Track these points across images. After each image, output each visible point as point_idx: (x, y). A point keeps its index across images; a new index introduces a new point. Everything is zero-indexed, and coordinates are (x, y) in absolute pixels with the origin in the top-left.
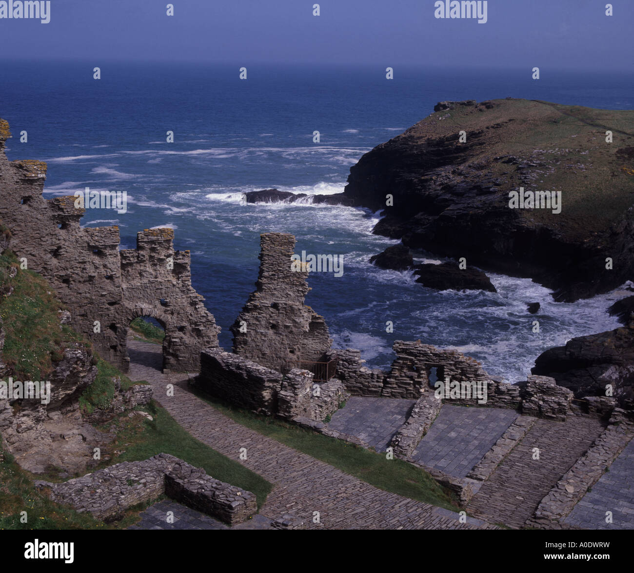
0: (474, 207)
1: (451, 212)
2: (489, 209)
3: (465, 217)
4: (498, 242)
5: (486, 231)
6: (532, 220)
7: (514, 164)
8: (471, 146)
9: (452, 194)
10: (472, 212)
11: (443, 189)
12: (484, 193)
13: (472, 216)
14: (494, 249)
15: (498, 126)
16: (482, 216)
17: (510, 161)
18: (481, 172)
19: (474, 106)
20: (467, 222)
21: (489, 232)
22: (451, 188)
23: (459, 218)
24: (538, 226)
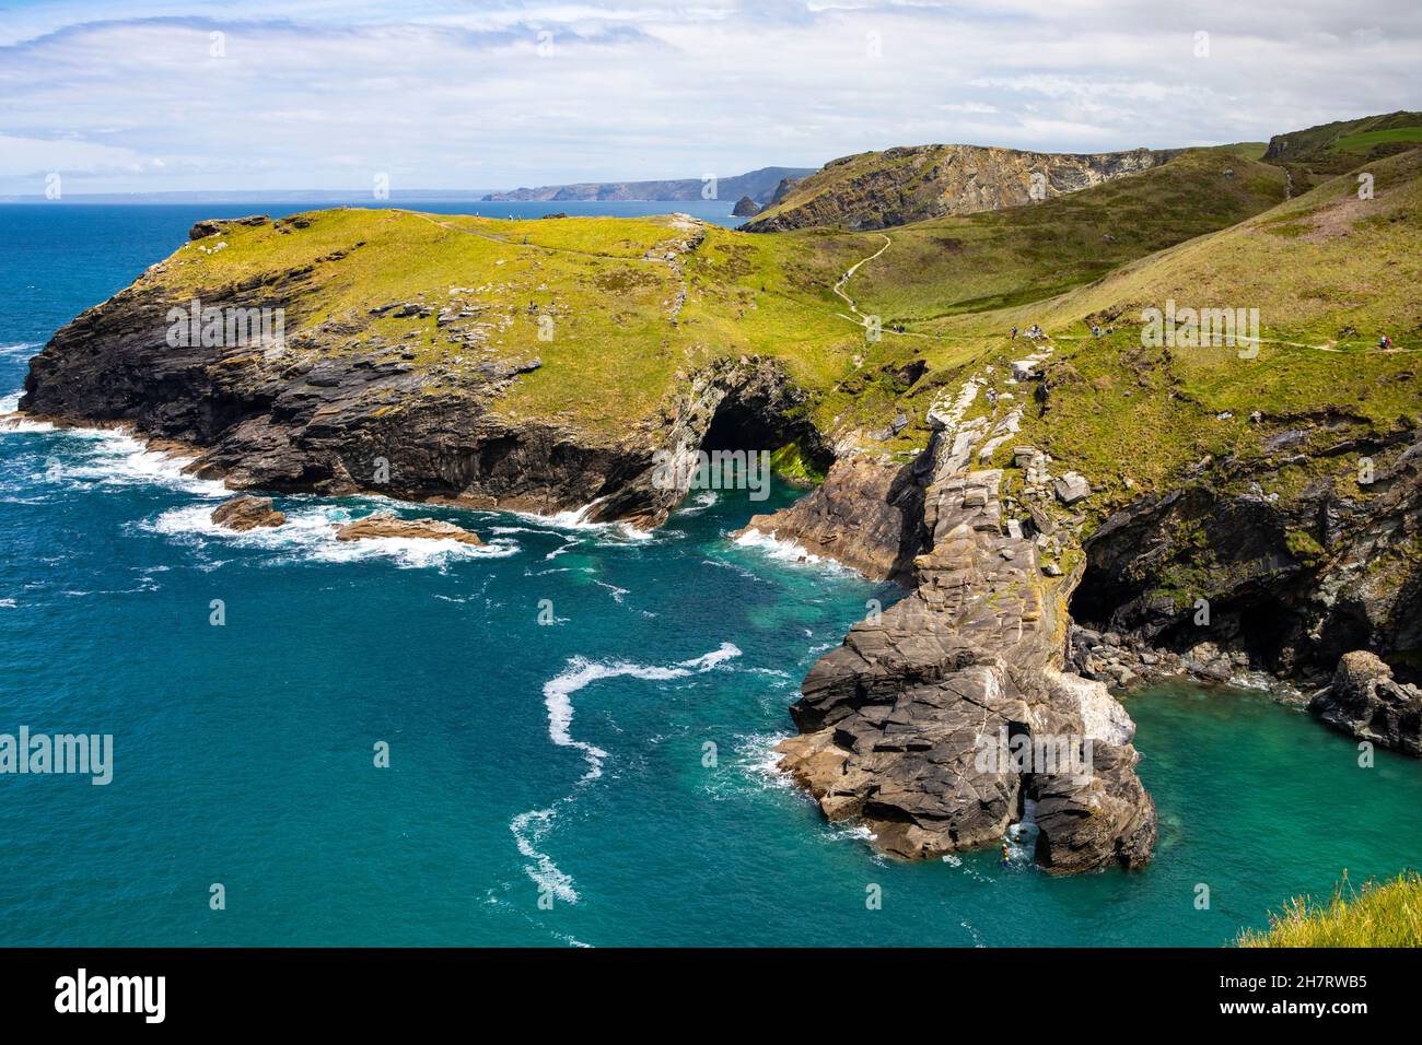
0: (378, 403)
1: (330, 418)
2: (417, 404)
3: (368, 424)
4: (448, 464)
5: (419, 446)
6: (512, 413)
7: (422, 316)
8: (296, 296)
9: (311, 384)
10: (381, 412)
11: (285, 377)
12: (382, 376)
13: (382, 421)
14: (439, 479)
15: (339, 256)
16: (404, 419)
17: (409, 313)
18: (354, 339)
19: (271, 226)
20: (373, 434)
21: (428, 446)
22: (302, 374)
23: (354, 426)
24: (527, 424)
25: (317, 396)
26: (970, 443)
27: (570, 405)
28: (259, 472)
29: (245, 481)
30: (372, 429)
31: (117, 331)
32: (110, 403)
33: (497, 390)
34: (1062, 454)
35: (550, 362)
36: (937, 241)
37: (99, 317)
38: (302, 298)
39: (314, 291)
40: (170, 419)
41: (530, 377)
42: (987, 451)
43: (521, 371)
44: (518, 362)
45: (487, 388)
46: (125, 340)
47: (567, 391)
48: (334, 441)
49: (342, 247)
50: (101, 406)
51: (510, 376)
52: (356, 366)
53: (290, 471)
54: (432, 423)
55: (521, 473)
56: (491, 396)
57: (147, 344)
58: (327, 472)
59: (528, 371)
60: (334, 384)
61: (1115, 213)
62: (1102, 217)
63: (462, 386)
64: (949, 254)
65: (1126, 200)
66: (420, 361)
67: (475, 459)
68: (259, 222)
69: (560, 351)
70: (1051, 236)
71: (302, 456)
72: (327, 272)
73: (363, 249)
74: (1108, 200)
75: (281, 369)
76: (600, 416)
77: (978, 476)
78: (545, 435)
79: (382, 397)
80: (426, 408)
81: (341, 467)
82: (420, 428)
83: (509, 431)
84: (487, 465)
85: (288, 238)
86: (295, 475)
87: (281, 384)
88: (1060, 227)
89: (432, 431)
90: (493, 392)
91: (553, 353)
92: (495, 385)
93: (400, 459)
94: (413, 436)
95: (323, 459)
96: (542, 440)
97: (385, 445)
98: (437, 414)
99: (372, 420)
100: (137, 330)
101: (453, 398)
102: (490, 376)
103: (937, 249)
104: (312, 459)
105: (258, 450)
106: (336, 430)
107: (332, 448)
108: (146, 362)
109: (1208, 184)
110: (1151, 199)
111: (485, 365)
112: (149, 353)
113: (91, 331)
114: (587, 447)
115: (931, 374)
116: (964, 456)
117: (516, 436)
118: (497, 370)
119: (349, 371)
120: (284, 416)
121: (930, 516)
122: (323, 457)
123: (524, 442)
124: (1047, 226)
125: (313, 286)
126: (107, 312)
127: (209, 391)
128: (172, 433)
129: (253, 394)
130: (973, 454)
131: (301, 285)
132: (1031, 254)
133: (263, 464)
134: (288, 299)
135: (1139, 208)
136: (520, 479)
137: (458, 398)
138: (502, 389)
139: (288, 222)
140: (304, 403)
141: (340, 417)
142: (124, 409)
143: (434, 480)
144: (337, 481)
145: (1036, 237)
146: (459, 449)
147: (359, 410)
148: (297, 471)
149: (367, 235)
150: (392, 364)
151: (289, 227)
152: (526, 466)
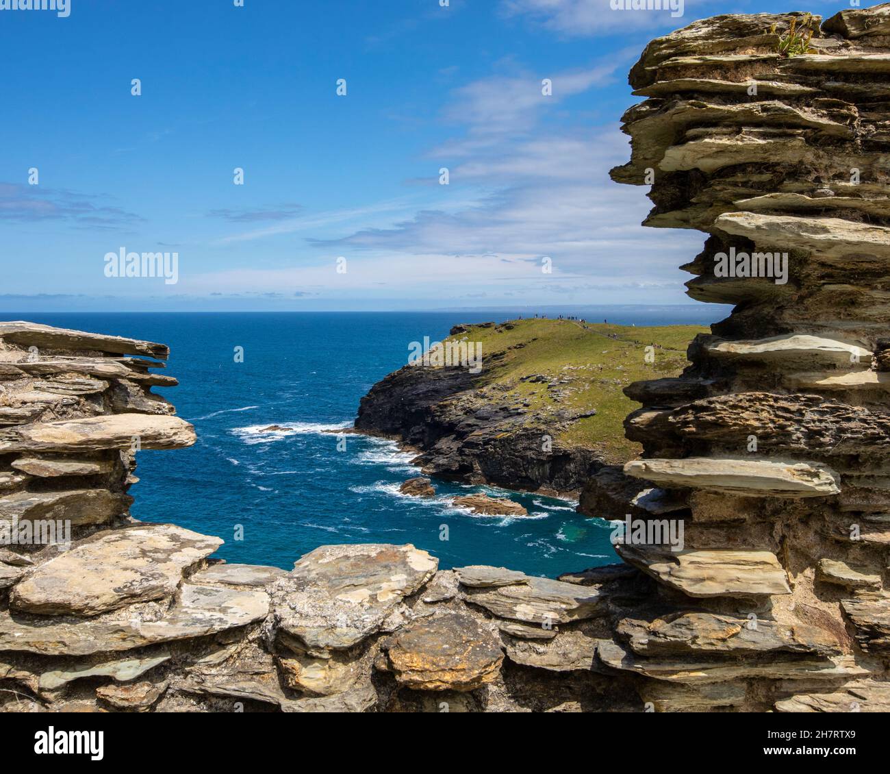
0: (501, 431)
1: (476, 437)
2: (520, 432)
3: (493, 442)
4: (532, 468)
5: (517, 457)
6: (570, 441)
7: (543, 382)
8: (493, 369)
9: (477, 418)
10: (500, 436)
11: (465, 414)
12: (511, 416)
13: (500, 441)
14: (527, 477)
15: (521, 346)
16: (512, 441)
17: (538, 380)
18: (506, 394)
19: (493, 328)
20: (495, 448)
21: (522, 457)
22: (474, 412)
23: (486, 443)
24: (577, 448)
25: (477, 425)
27: (606, 438)
28: (438, 466)
29: (431, 470)
30: (494, 445)
31: (402, 385)
32: (393, 424)
33: (564, 427)
35: (601, 412)
37: (395, 376)
38: (496, 370)
39: (503, 366)
40: (414, 435)
41: (586, 420)
43: (581, 417)
44: (581, 411)
45: (558, 425)
46: (406, 390)
47: (605, 430)
48: (476, 451)
49: (523, 341)
50: (389, 426)
51: (573, 419)
52: (500, 409)
53: (451, 466)
54: (525, 443)
55: (572, 477)
56: (559, 430)
57: (414, 392)
58: (469, 469)
59: (586, 416)
60: (486, 419)
63: (543, 423)
66: (531, 408)
67: (547, 466)
68: (488, 326)
69: (611, 406)
71: (459, 459)
72: (513, 354)
73: (535, 342)
75: (465, 409)
76: (621, 446)
78: (586, 455)
79: (504, 428)
80: (523, 435)
81: (477, 466)
82: (519, 447)
83: (565, 451)
84: (554, 471)
85: (501, 335)
86: (454, 469)
87: (462, 418)
89: (525, 449)
90: (561, 428)
91: (605, 407)
92: (563, 424)
93: (507, 464)
94: (515, 450)
95: (469, 461)
96: (585, 458)
97: (501, 455)
98: (529, 439)
99: (495, 440)
100: (412, 385)
101: (537, 430)
102: (560, 417)
104: (463, 461)
105: (442, 454)
106: (478, 445)
107: (473, 455)
108: (411, 403)
111: (561, 411)
112: (414, 397)
113: (391, 385)
114: (609, 464)
117: (569, 454)
118: (566, 415)
119: (496, 412)
120: (461, 436)
122: (469, 459)
123: (574, 459)
125: (503, 363)
126: (399, 374)
127: (429, 420)
128: (414, 443)
129: (448, 422)
131: (497, 363)
133: (441, 462)
134: (489, 370)
136: (572, 481)
137: (540, 430)
138: (567, 426)
139: (503, 325)
140: (470, 429)
141: (481, 438)
142: (399, 428)
143: (525, 477)
144: (475, 474)
146: (538, 460)
147: (491, 433)
148: (455, 467)
149: (540, 334)
150: (517, 409)
151: (503, 329)
152: (575, 474)
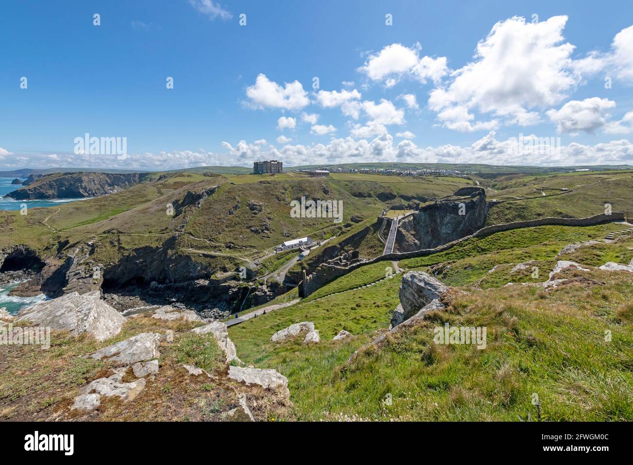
26: (78, 260)
34: (97, 260)
36: (74, 208)
42: (81, 262)
61: (120, 199)
62: (117, 200)
64: (77, 211)
65: (122, 196)
70: (104, 205)
74: (118, 196)
77: (79, 268)
88: (106, 203)
103: (74, 210)
109: (140, 192)
110: (128, 196)
115: (70, 244)
116: (76, 264)
121: (67, 278)
124: (103, 203)
130: (78, 263)
132: (99, 209)
135: (125, 198)
145: (101, 206)
